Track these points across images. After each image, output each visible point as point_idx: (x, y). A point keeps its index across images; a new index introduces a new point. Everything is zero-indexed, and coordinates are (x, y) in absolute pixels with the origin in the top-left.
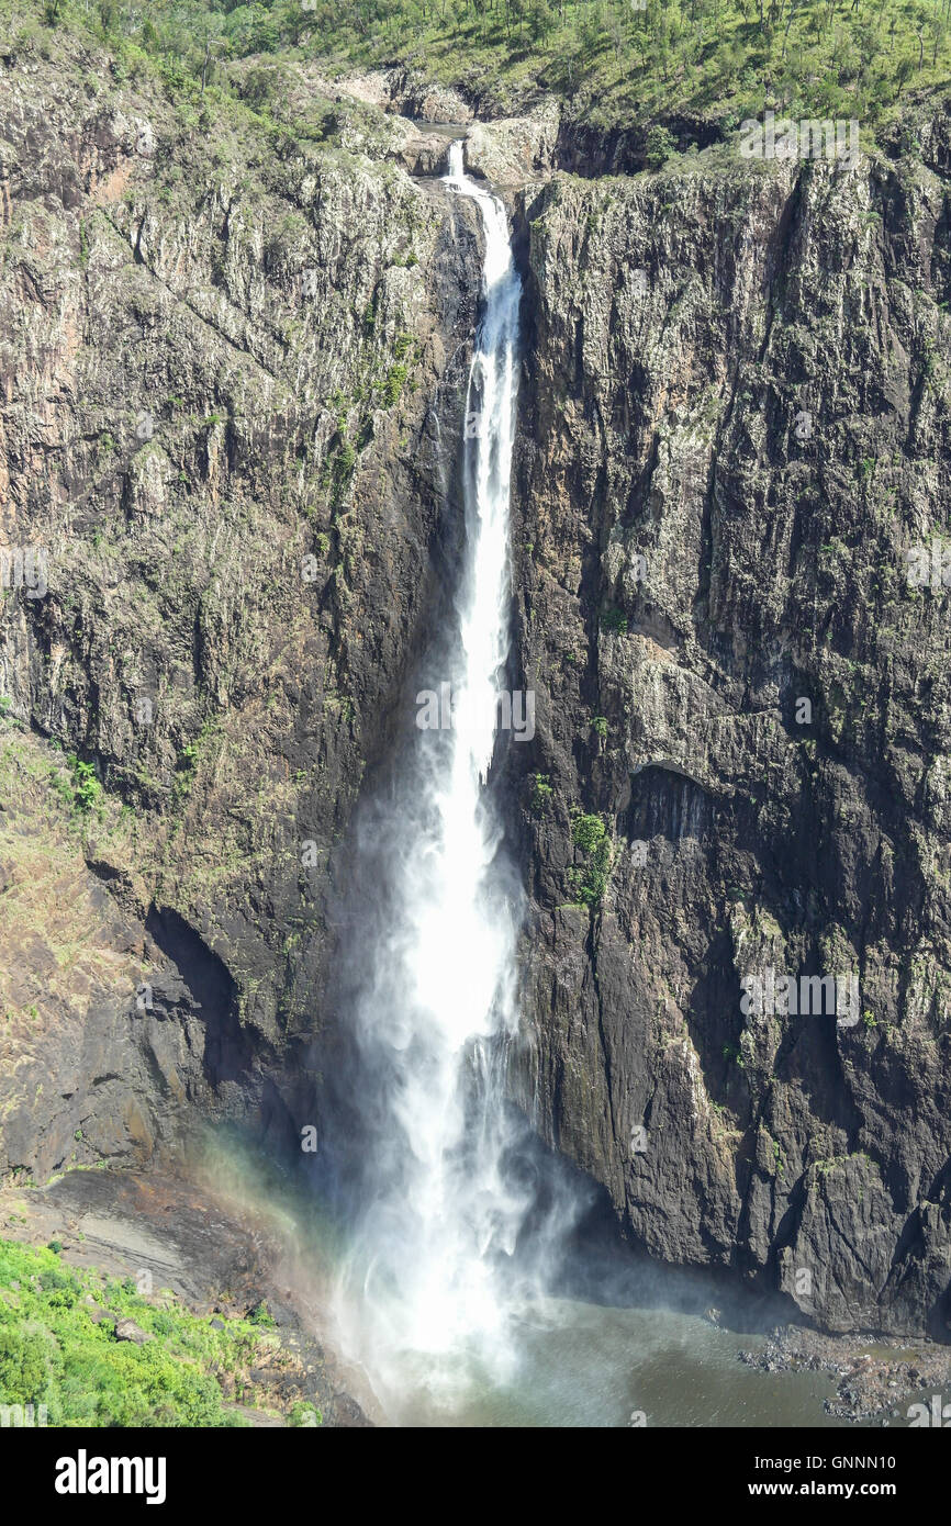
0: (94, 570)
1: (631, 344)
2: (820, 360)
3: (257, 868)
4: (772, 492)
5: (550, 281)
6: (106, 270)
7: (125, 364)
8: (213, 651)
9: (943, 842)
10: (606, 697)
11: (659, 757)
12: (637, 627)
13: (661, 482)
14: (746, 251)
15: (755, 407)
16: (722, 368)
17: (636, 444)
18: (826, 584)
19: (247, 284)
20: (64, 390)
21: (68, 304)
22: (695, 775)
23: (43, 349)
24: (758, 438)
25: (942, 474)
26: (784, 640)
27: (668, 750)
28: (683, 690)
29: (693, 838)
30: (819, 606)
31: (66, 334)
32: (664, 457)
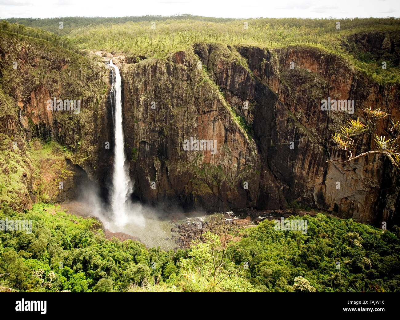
0: (64, 119)
1: (136, 85)
2: (161, 86)
3: (89, 158)
4: (155, 104)
5: (125, 77)
6: (64, 78)
7: (67, 91)
8: (81, 129)
9: (180, 148)
10: (135, 132)
11: (143, 139)
12: (139, 123)
13: (141, 103)
14: (150, 73)
15: (153, 93)
16: (148, 88)
17: (137, 98)
18: (163, 115)
19: (84, 79)
20: (59, 94)
21: (59, 83)
22: (148, 141)
23: (56, 89)
24: (153, 97)
25: (177, 100)
26: (158, 123)
27: (144, 138)
28: (145, 130)
29: (148, 150)
30: (162, 118)
31: (59, 87)
32: (141, 99)
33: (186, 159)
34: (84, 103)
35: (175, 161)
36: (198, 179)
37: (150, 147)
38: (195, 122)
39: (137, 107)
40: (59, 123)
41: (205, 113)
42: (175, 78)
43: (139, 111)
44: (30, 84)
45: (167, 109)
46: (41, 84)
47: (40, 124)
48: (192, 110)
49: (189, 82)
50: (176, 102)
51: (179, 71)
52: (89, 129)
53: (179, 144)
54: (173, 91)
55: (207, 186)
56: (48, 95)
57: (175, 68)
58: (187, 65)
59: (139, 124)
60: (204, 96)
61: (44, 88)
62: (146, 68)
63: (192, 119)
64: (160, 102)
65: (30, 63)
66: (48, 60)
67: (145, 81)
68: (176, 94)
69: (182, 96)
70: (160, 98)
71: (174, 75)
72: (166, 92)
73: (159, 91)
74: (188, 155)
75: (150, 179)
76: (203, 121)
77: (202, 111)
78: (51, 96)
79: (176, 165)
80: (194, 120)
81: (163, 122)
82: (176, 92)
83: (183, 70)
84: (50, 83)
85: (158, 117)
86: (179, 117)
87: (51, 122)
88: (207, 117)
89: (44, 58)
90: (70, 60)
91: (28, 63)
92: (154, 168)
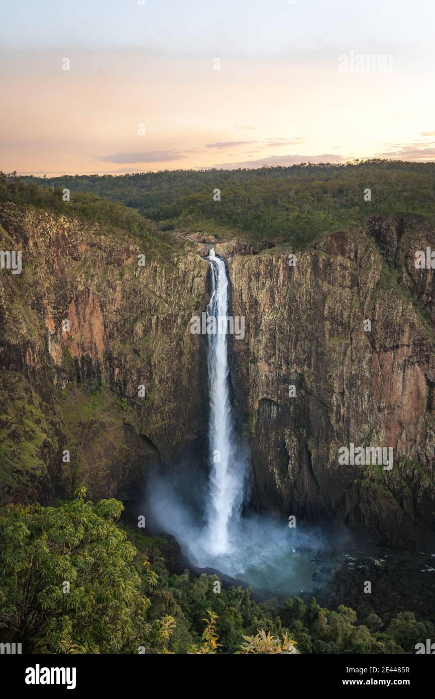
0: (125, 352)
1: (254, 294)
2: (300, 297)
3: (165, 424)
4: (290, 330)
5: (234, 280)
6: (128, 280)
7: (132, 302)
8: (154, 371)
9: (336, 416)
10: (251, 381)
11: (265, 395)
12: (258, 363)
13: (263, 327)
14: (281, 272)
15: (285, 309)
16: (277, 299)
17: (256, 318)
18: (304, 352)
19: (161, 283)
20: (118, 309)
21: (118, 289)
22: (275, 399)
23: (112, 299)
24: (286, 316)
25: (332, 324)
26: (295, 365)
27: (268, 394)
28: (270, 379)
29: (275, 416)
30: (303, 357)
31: (118, 296)
32: (263, 321)
33: (348, 437)
34: (160, 325)
35: (327, 439)
36: (373, 480)
37: (278, 412)
38: (366, 367)
39: (256, 335)
40: (116, 358)
41: (386, 351)
42: (329, 283)
43: (259, 342)
44: (69, 289)
45: (311, 341)
46: (86, 290)
47: (83, 358)
48: (361, 344)
49: (355, 289)
50: (329, 327)
51: (336, 269)
52: (166, 372)
53: (335, 408)
54: (324, 306)
55: (391, 494)
56: (99, 309)
57: (328, 264)
58: (352, 257)
59: (258, 367)
60: (383, 316)
61: (91, 296)
62: (274, 262)
63: (360, 361)
64: (298, 327)
65: (69, 253)
66: (100, 249)
67: (271, 288)
68: (329, 312)
69: (342, 315)
70: (299, 319)
71: (325, 276)
72: (311, 309)
73: (297, 305)
74: (352, 430)
75: (277, 472)
76: (381, 366)
77: (381, 347)
78: (102, 310)
79: (328, 449)
80: (364, 363)
81: (304, 364)
82: (330, 308)
83: (344, 268)
84: (102, 287)
85: (294, 354)
86: (335, 356)
87: (100, 356)
88: (390, 357)
89: (94, 245)
90: (138, 248)
91: (66, 253)
92: (286, 452)
